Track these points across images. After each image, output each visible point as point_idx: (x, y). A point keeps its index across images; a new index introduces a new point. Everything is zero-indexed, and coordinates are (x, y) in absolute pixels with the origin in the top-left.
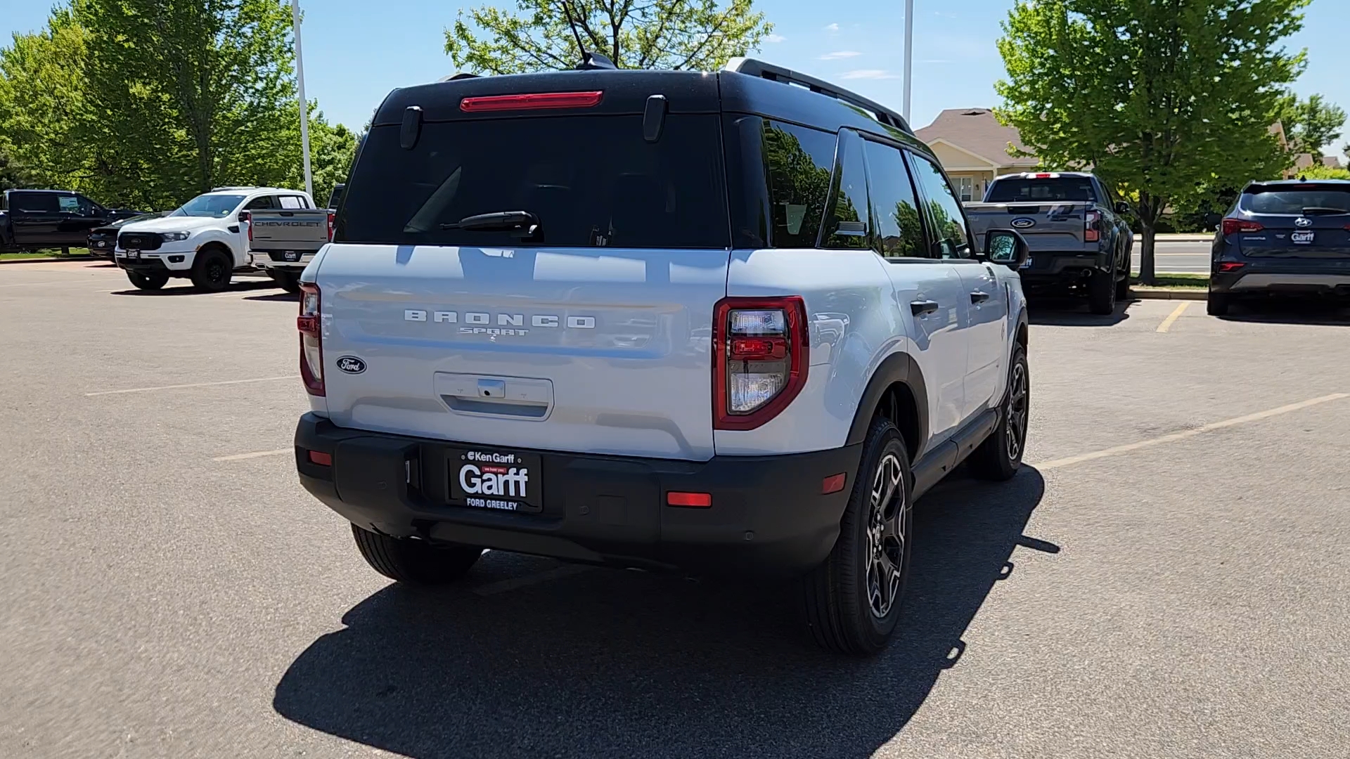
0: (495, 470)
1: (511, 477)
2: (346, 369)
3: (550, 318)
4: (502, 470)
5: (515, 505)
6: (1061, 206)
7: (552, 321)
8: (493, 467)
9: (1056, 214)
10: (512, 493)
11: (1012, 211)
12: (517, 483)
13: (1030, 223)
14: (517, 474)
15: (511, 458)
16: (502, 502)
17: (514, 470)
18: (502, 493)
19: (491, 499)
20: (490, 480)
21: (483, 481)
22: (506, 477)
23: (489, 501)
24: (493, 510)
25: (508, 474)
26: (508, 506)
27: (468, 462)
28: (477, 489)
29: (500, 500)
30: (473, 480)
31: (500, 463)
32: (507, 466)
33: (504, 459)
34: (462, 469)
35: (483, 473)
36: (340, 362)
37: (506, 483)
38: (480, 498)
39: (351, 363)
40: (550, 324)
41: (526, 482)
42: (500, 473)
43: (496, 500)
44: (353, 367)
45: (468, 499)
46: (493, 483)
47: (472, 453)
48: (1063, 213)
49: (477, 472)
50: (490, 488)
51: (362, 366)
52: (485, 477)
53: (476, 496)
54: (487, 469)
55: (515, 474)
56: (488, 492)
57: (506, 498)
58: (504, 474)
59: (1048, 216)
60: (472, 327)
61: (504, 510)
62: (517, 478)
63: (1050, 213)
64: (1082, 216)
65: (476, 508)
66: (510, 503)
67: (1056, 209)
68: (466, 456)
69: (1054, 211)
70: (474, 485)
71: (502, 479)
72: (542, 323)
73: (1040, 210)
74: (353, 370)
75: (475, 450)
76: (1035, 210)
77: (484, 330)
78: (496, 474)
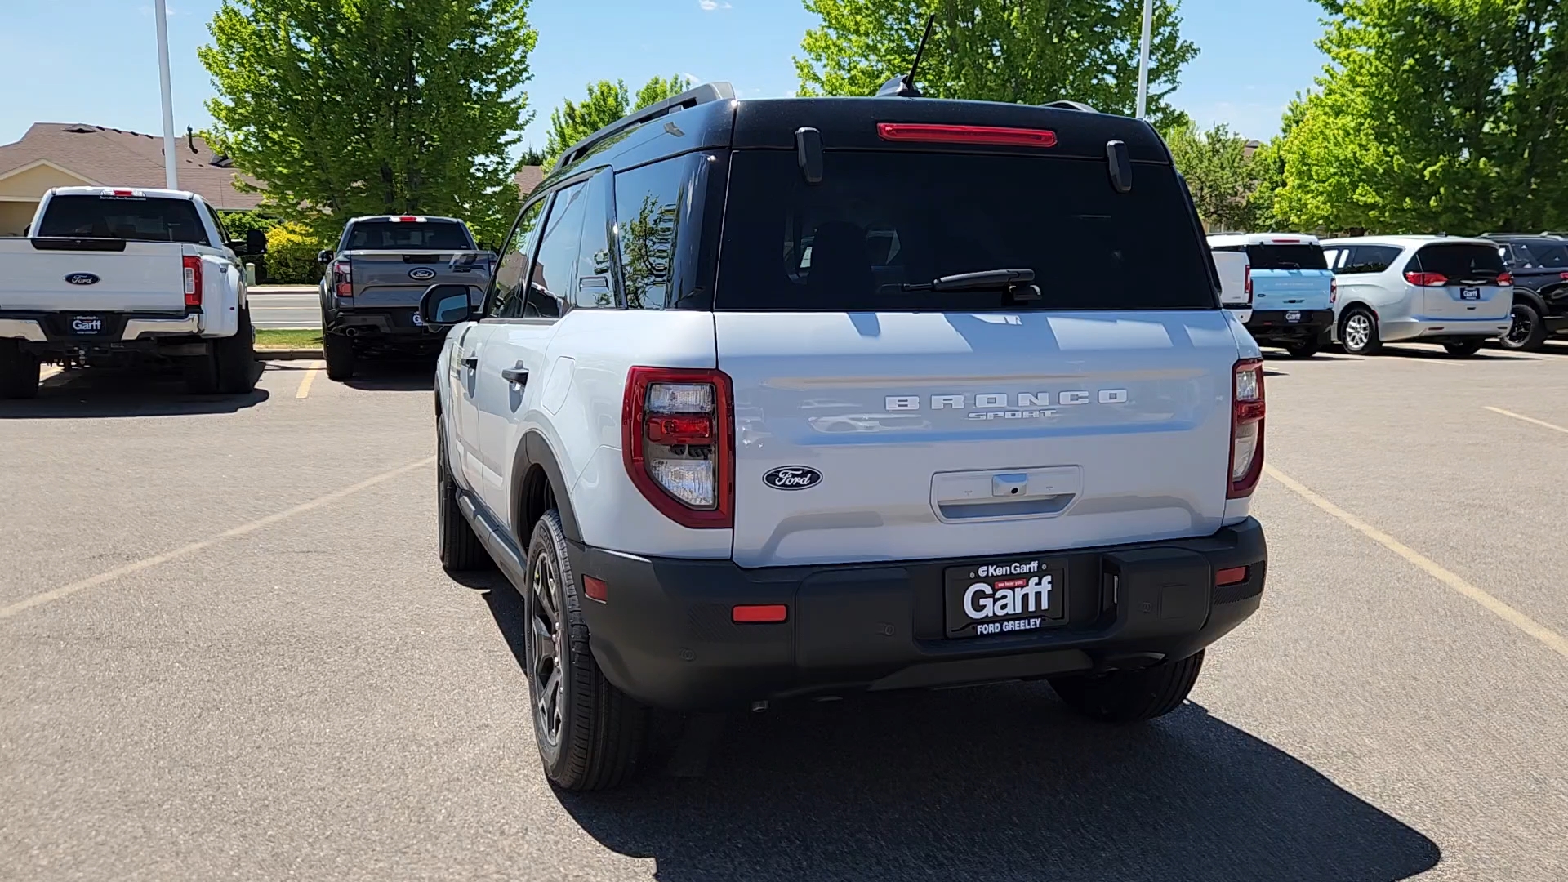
0: (1012, 584)
1: (1031, 589)
2: (784, 485)
3: (1080, 394)
4: (1020, 583)
5: (1038, 621)
6: (464, 255)
7: (1081, 397)
8: (1008, 580)
9: (458, 264)
10: (1032, 608)
11: (408, 260)
12: (1038, 595)
13: (430, 274)
14: (1039, 583)
15: (1034, 565)
16: (1022, 621)
17: (1036, 580)
18: (1019, 610)
19: (1008, 621)
20: (1004, 597)
21: (995, 601)
22: (1025, 590)
23: (1006, 623)
24: (1012, 633)
25: (1027, 585)
26: (1029, 624)
27: (979, 580)
28: (988, 611)
29: (1019, 619)
30: (982, 602)
31: (1020, 574)
32: (1027, 577)
33: (1025, 569)
34: (969, 590)
35: (995, 591)
36: (771, 478)
37: (1025, 597)
38: (994, 622)
39: (794, 476)
40: (1080, 402)
41: (1049, 591)
42: (1018, 587)
43: (1014, 620)
44: (797, 480)
45: (979, 627)
46: (1009, 601)
47: (985, 568)
48: (466, 263)
49: (988, 590)
50: (1004, 607)
51: (815, 477)
52: (998, 595)
53: (987, 620)
54: (1001, 585)
55: (1036, 584)
56: (1000, 613)
57: (1025, 615)
58: (1022, 587)
59: (451, 266)
60: (987, 411)
61: (1026, 630)
62: (1038, 588)
63: (451, 263)
64: (486, 266)
65: (991, 635)
66: (1032, 621)
67: (457, 258)
68: (976, 573)
69: (456, 262)
70: (984, 606)
71: (1020, 593)
72: (1071, 400)
73: (441, 259)
74: (798, 485)
75: (987, 565)
76: (434, 259)
77: (1001, 414)
78: (1012, 589)
